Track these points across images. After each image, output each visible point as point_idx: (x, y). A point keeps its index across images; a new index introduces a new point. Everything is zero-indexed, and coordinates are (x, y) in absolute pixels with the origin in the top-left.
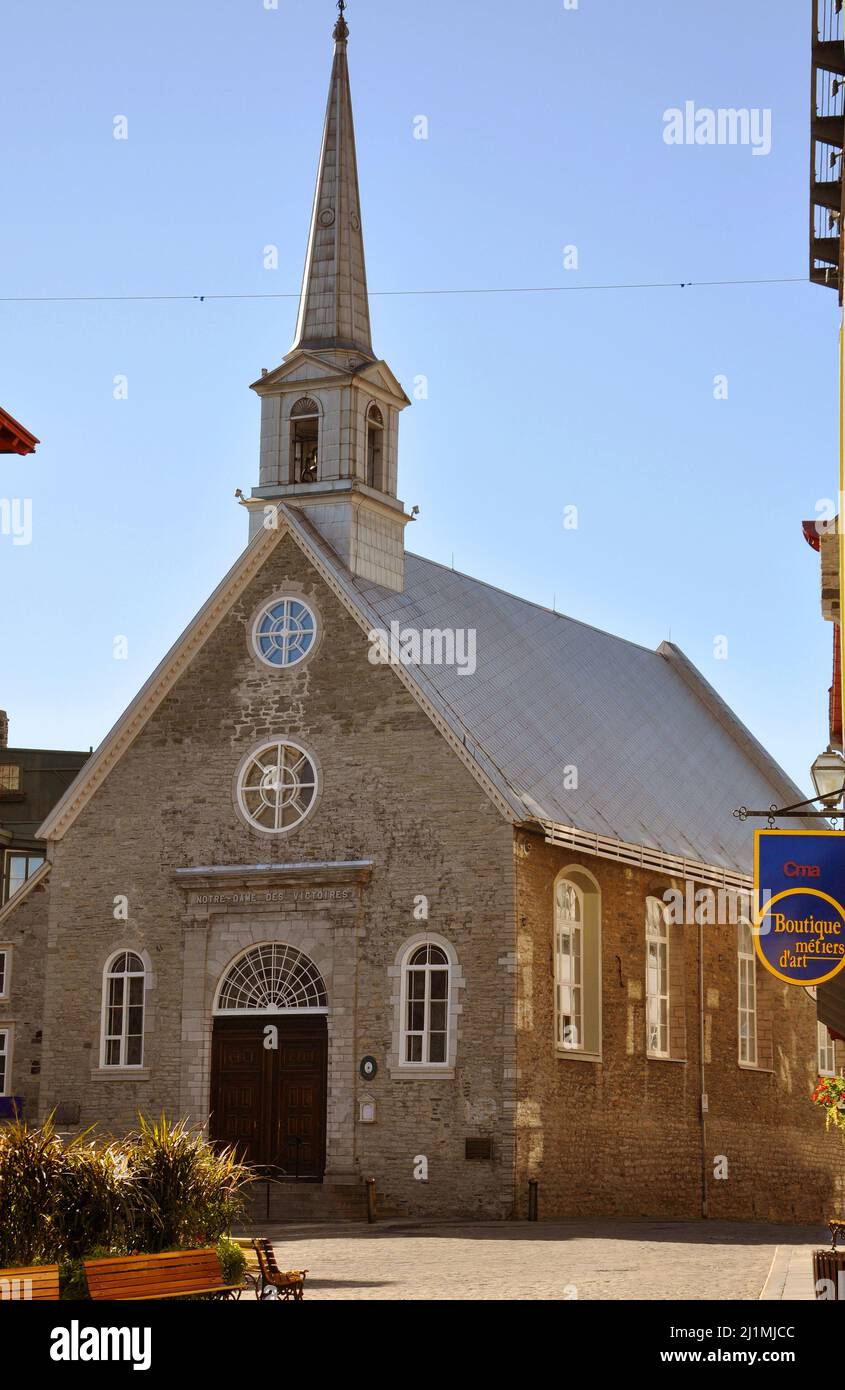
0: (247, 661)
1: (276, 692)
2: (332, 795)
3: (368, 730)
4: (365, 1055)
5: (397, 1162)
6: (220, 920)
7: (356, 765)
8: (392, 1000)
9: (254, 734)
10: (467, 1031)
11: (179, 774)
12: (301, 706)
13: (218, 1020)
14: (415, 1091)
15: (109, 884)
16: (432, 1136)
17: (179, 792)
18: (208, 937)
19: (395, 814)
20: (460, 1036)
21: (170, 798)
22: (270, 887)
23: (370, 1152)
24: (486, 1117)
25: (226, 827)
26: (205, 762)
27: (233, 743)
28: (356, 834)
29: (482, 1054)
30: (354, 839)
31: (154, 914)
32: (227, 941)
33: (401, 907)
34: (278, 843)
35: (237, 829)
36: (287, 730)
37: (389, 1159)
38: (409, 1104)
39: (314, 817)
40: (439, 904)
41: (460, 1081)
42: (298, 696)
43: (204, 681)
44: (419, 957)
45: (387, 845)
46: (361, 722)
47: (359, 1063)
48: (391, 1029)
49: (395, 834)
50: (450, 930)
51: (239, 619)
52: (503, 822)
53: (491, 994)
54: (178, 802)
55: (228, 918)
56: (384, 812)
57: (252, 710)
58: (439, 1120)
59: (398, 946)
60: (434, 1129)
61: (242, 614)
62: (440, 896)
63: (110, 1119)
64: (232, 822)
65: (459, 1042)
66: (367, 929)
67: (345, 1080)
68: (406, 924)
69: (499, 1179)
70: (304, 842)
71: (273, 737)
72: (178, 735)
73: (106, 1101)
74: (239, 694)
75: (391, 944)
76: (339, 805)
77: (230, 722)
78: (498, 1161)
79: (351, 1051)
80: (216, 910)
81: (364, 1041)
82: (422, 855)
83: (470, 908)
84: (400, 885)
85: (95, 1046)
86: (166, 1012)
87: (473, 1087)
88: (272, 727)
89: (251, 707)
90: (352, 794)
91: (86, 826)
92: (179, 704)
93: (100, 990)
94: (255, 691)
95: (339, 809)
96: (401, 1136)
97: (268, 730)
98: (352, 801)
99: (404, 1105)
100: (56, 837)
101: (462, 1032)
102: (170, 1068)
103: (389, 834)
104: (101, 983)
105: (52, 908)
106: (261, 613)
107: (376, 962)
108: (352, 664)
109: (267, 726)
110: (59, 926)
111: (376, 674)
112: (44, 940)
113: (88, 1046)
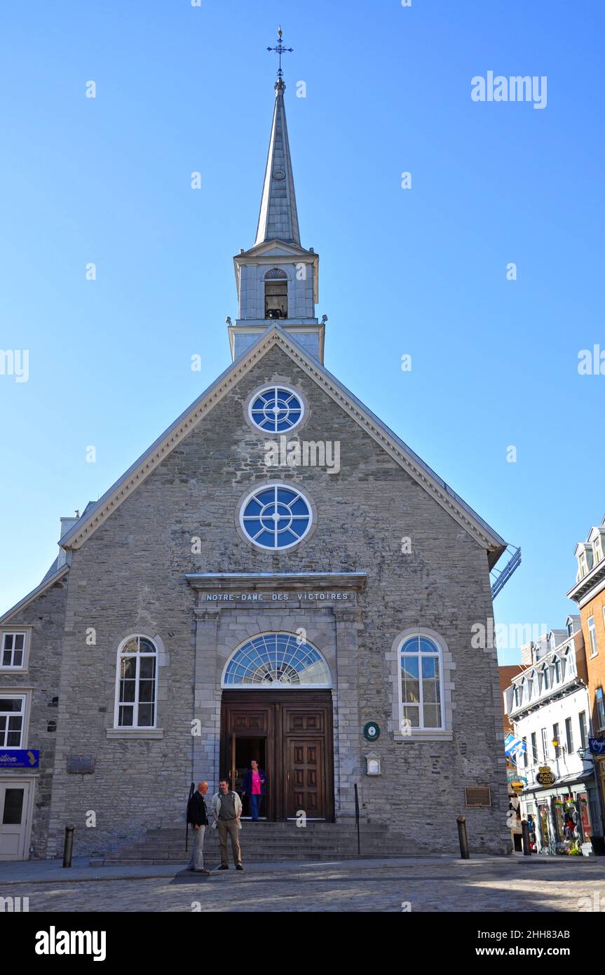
0: (244, 427)
2: (325, 524)
3: (354, 479)
4: (368, 722)
5: (401, 807)
6: (229, 614)
7: (346, 503)
8: (391, 678)
9: (253, 478)
10: (460, 703)
11: (187, 504)
13: (225, 692)
14: (415, 750)
15: (123, 584)
16: (433, 786)
17: (187, 518)
18: (218, 626)
19: (383, 539)
20: (454, 707)
21: (180, 522)
22: (276, 589)
23: (375, 799)
24: (482, 771)
25: (230, 545)
26: (209, 497)
27: (234, 485)
28: (348, 553)
29: (475, 721)
30: (348, 556)
31: (166, 608)
32: (235, 630)
33: (394, 608)
34: (279, 558)
35: (241, 546)
36: (283, 477)
37: (395, 804)
38: (411, 760)
39: (311, 539)
40: (427, 606)
41: (457, 741)
43: (206, 440)
44: (411, 645)
45: (378, 561)
46: (347, 473)
47: (363, 728)
48: (390, 701)
49: (384, 554)
50: (439, 626)
51: (237, 399)
52: (479, 548)
53: (479, 675)
54: (186, 525)
55: (234, 613)
56: (373, 537)
57: (251, 461)
58: (439, 773)
59: (394, 637)
60: (436, 781)
61: (239, 396)
62: (428, 600)
63: (125, 770)
64: (236, 541)
65: (453, 711)
66: (364, 623)
67: (351, 741)
68: (400, 621)
69: (497, 820)
70: (302, 558)
71: (269, 481)
72: (184, 477)
73: (121, 755)
74: (238, 450)
75: (388, 635)
76: (332, 532)
77: (231, 469)
78: (496, 806)
79: (356, 717)
80: (226, 606)
81: (367, 710)
82: (410, 569)
83: (455, 610)
84: (391, 591)
85: (109, 710)
86: (178, 685)
87: (469, 748)
88: (269, 474)
89: (249, 460)
90: (344, 524)
91: (102, 539)
92: (185, 455)
93: (115, 666)
94: (253, 449)
95: (333, 534)
96: (405, 786)
97: (265, 476)
98: (344, 529)
99: (406, 761)
100: (76, 547)
101: (456, 704)
102: (183, 729)
103: (378, 554)
104: (116, 660)
105: (70, 601)
106: (256, 396)
107: (374, 649)
108: (336, 433)
109: (265, 473)
110: (75, 615)
111: (357, 442)
112: (61, 626)
113: (103, 710)
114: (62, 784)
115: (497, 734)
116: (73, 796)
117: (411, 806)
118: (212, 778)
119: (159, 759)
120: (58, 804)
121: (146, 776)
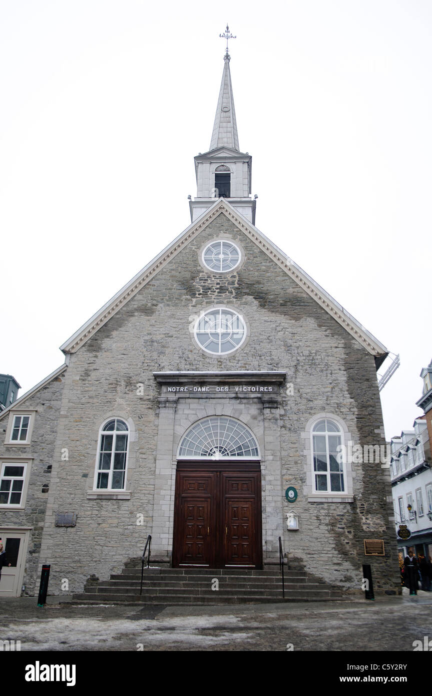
0: (199, 268)
1: (218, 284)
2: (256, 336)
4: (288, 486)
5: (315, 556)
6: (184, 402)
7: (271, 321)
8: (305, 452)
9: (204, 303)
10: (358, 472)
11: (156, 321)
12: (233, 291)
13: (180, 462)
14: (324, 509)
15: (106, 379)
16: (340, 539)
17: (156, 331)
18: (175, 411)
19: (298, 348)
20: (354, 475)
21: (150, 334)
22: (220, 384)
23: (294, 549)
24: (377, 527)
25: (186, 351)
26: (172, 316)
27: (190, 308)
28: (273, 357)
29: (370, 486)
30: (272, 359)
31: (137, 397)
32: (188, 414)
33: (307, 398)
34: (222, 360)
35: (194, 351)
36: (225, 302)
37: (309, 554)
38: (321, 518)
39: (245, 347)
40: (332, 397)
41: (357, 503)
42: (232, 286)
43: (172, 276)
44: (320, 427)
45: (294, 363)
46: (272, 300)
47: (284, 492)
48: (305, 470)
49: (298, 358)
50: (341, 412)
51: (194, 249)
52: (369, 354)
54: (154, 336)
55: (188, 401)
56: (291, 346)
57: (203, 292)
58: (343, 528)
59: (307, 420)
60: (341, 535)
61: (196, 247)
62: (332, 392)
63: (99, 524)
64: (190, 347)
65: (354, 479)
66: (285, 410)
67: (275, 502)
68: (311, 408)
69: (390, 568)
70: (239, 361)
71: (216, 305)
72: (155, 302)
73: (97, 512)
74: (194, 284)
75: (302, 419)
76: (261, 342)
77: (189, 297)
78: (390, 556)
79: (279, 483)
80: (181, 396)
81: (287, 477)
82: (318, 370)
84: (304, 386)
85: (90, 476)
86: (144, 456)
87: (366, 508)
89: (202, 290)
90: (269, 336)
91: (93, 346)
92: (155, 287)
93: (96, 441)
94: (204, 283)
95: (261, 344)
96: (317, 538)
97: (213, 302)
98: (269, 340)
99: (318, 518)
100: (73, 351)
101: (355, 472)
102: (146, 492)
103: (294, 358)
104: (97, 437)
105: (65, 391)
106: (207, 247)
107: (292, 429)
108: (264, 273)
109: (213, 300)
110: (69, 402)
111: (279, 279)
112: (58, 410)
113: (85, 476)
114: (50, 535)
115: (387, 497)
116: (58, 545)
117: (322, 555)
118: (167, 532)
119: (126, 515)
120: (46, 551)
121: (116, 530)
